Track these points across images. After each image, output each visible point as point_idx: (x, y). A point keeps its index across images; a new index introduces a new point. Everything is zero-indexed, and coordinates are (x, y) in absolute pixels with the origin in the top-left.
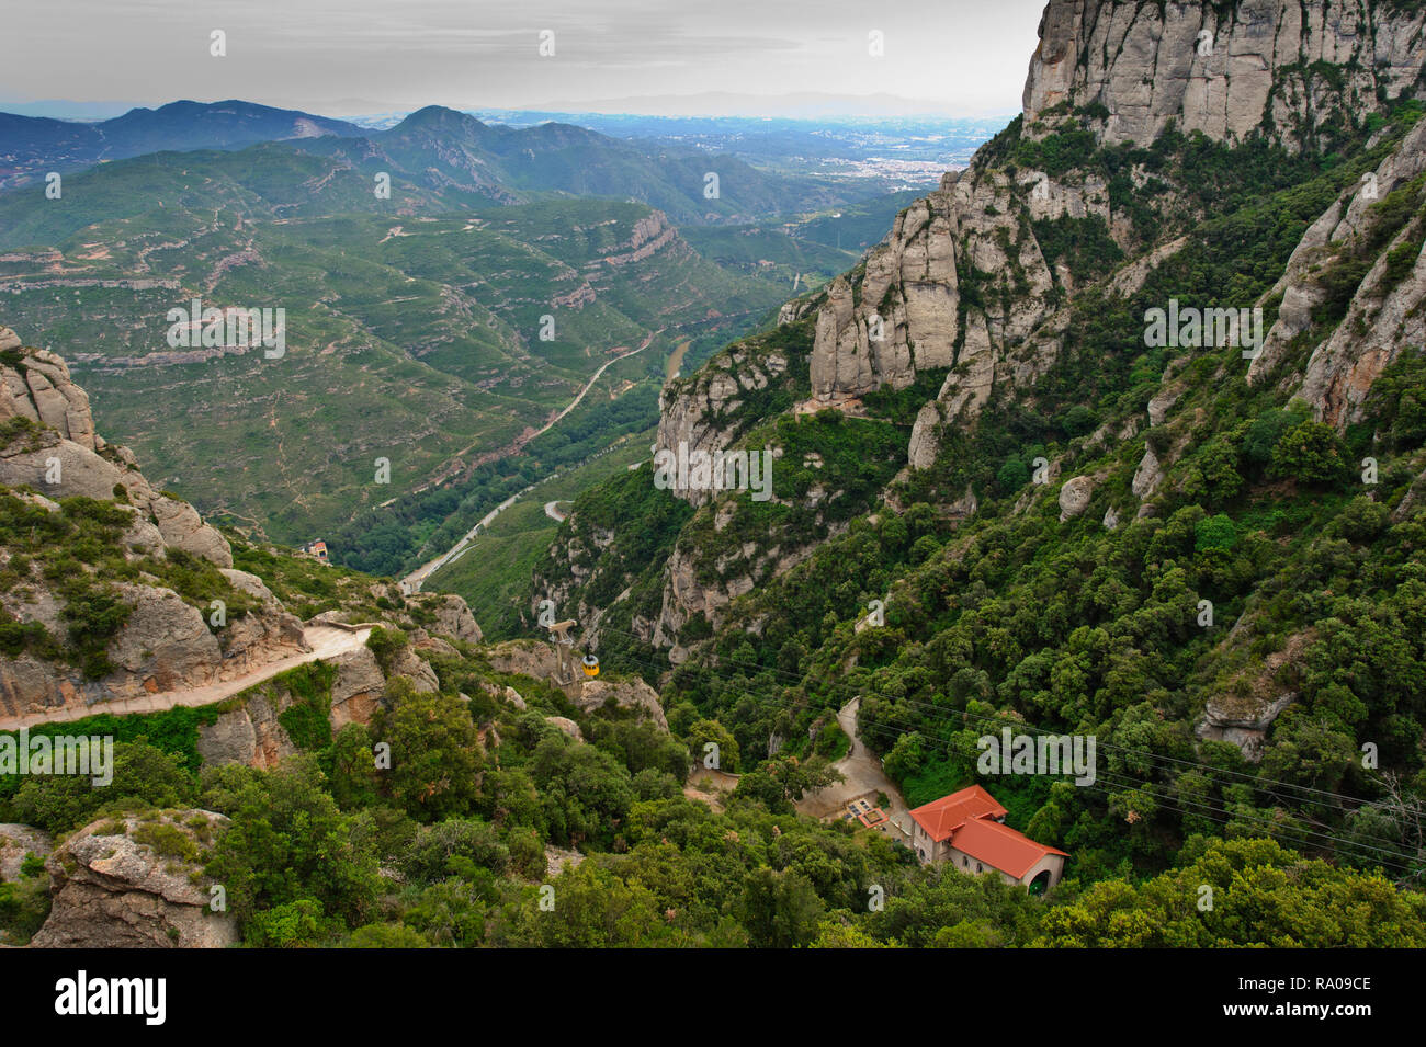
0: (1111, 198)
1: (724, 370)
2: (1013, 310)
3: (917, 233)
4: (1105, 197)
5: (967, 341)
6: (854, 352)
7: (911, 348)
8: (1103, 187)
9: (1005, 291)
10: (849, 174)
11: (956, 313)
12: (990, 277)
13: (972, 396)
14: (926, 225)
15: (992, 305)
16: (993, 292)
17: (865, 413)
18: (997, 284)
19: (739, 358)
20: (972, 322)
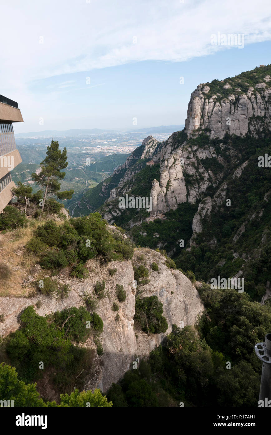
0: (217, 152)
1: (107, 211)
2: (200, 184)
3: (172, 165)
4: (215, 152)
5: (190, 194)
6: (162, 201)
7: (176, 198)
8: (214, 150)
9: (197, 179)
10: (93, 151)
11: (185, 187)
12: (192, 176)
13: (208, 209)
14: (174, 163)
15: (194, 183)
16: (194, 180)
17: (167, 219)
18: (195, 178)
19: (111, 207)
20: (191, 189)
